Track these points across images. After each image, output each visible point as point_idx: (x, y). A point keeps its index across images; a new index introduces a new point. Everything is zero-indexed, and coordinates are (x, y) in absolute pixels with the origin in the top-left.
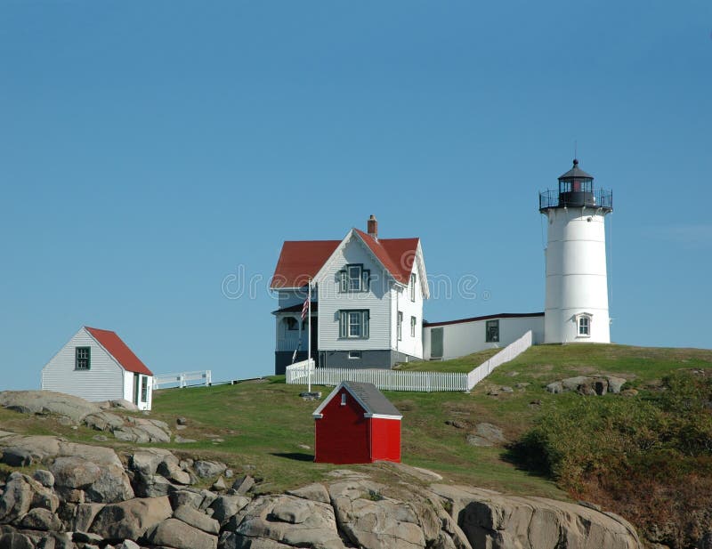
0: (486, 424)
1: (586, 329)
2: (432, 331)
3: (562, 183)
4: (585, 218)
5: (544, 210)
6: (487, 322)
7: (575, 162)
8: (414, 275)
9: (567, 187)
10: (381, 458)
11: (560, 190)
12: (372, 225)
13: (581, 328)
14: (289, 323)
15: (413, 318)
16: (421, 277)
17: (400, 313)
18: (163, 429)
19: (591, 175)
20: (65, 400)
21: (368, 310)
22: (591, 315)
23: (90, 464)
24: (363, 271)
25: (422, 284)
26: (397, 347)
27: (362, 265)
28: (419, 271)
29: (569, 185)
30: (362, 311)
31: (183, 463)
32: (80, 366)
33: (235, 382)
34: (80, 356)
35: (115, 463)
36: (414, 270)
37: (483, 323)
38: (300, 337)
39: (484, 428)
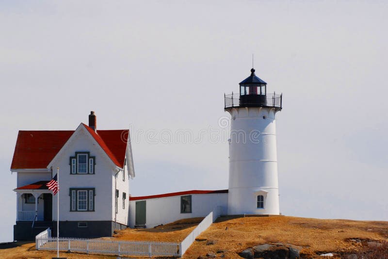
1: (262, 204)
2: (137, 203)
3: (242, 87)
5: (228, 109)
6: (182, 197)
7: (253, 71)
12: (92, 118)
13: (258, 203)
14: (25, 198)
15: (124, 194)
17: (117, 192)
19: (265, 81)
21: (93, 189)
22: (267, 194)
24: (89, 157)
26: (115, 219)
27: (88, 153)
30: (88, 189)
37: (179, 198)
38: (36, 210)
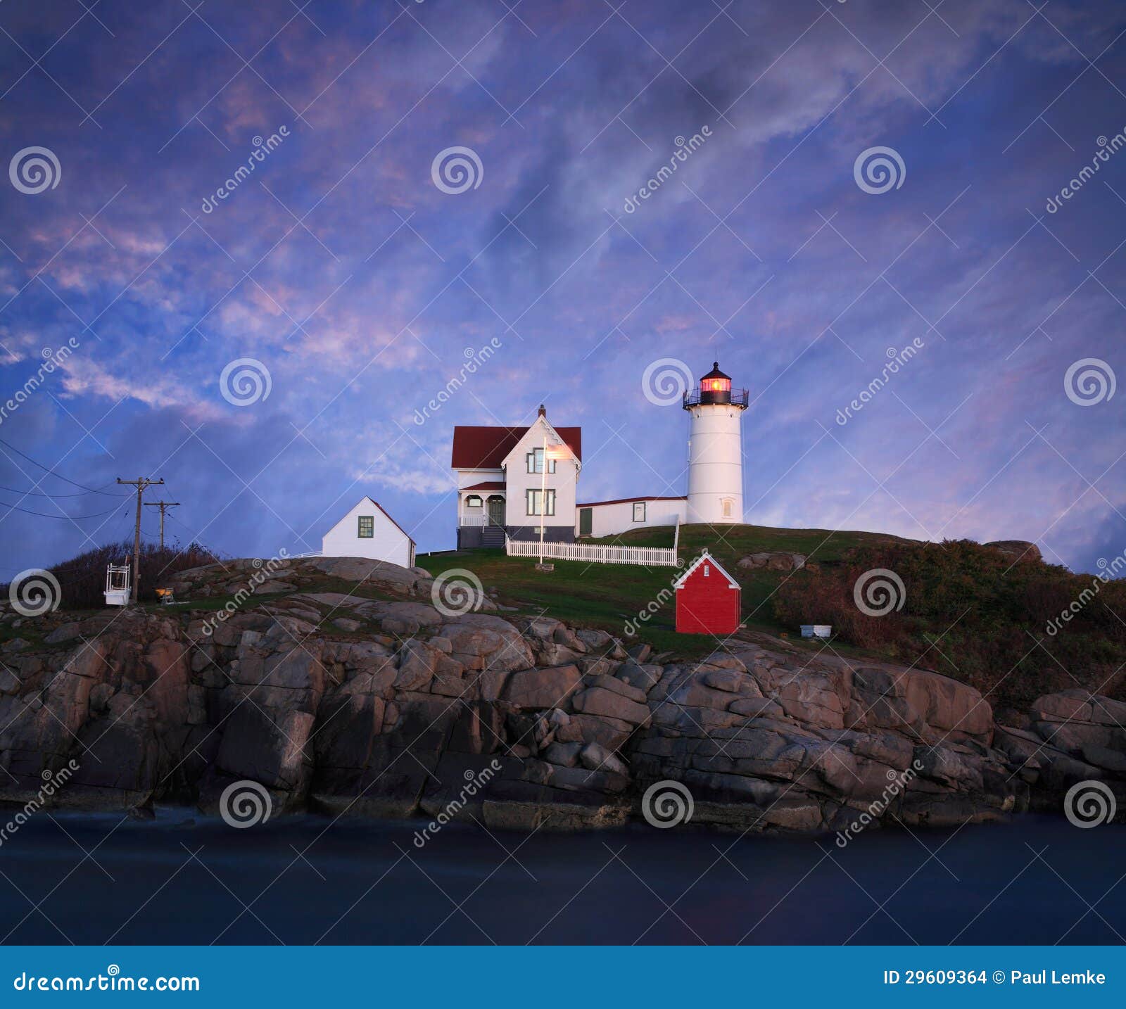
1: (729, 511)
2: (582, 511)
6: (634, 504)
13: (725, 511)
21: (554, 490)
22: (734, 499)
30: (548, 490)
32: (363, 534)
34: (362, 524)
38: (484, 513)
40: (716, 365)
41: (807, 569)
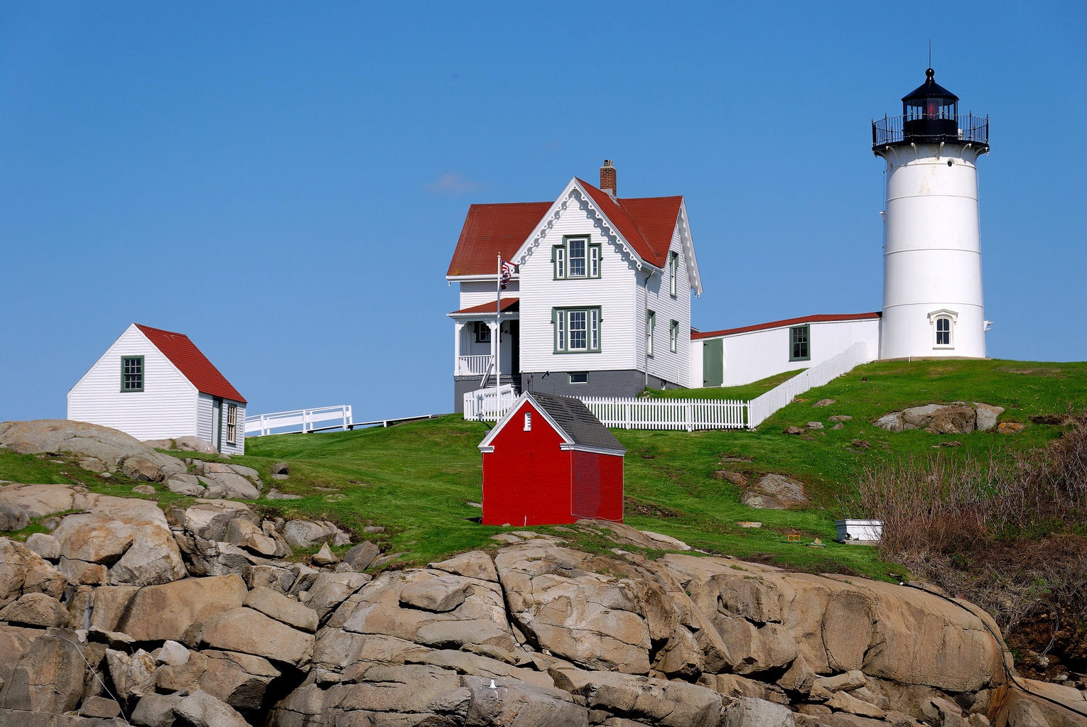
0: (776, 477)
1: (947, 335)
2: (705, 344)
3: (909, 107)
4: (945, 160)
5: (879, 150)
6: (792, 329)
8: (675, 255)
9: (916, 113)
10: (589, 516)
11: (905, 118)
12: (608, 175)
13: (939, 334)
14: (476, 331)
15: (675, 324)
16: (687, 259)
17: (651, 313)
18: (248, 478)
19: (956, 94)
20: (95, 433)
21: (599, 307)
22: (956, 314)
23: (117, 524)
24: (591, 245)
25: (689, 269)
26: (646, 367)
27: (588, 236)
28: (685, 249)
29: (920, 109)
30: (589, 308)
31: (266, 524)
32: (128, 386)
33: (389, 423)
34: (127, 370)
35: (157, 523)
36: (675, 246)
37: (785, 331)
38: (493, 353)
39: (770, 483)
40: (930, 73)
41: (1000, 430)
